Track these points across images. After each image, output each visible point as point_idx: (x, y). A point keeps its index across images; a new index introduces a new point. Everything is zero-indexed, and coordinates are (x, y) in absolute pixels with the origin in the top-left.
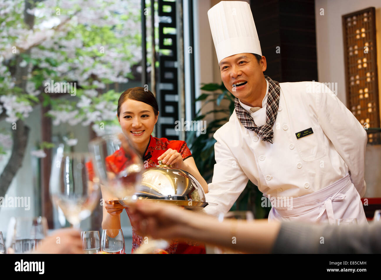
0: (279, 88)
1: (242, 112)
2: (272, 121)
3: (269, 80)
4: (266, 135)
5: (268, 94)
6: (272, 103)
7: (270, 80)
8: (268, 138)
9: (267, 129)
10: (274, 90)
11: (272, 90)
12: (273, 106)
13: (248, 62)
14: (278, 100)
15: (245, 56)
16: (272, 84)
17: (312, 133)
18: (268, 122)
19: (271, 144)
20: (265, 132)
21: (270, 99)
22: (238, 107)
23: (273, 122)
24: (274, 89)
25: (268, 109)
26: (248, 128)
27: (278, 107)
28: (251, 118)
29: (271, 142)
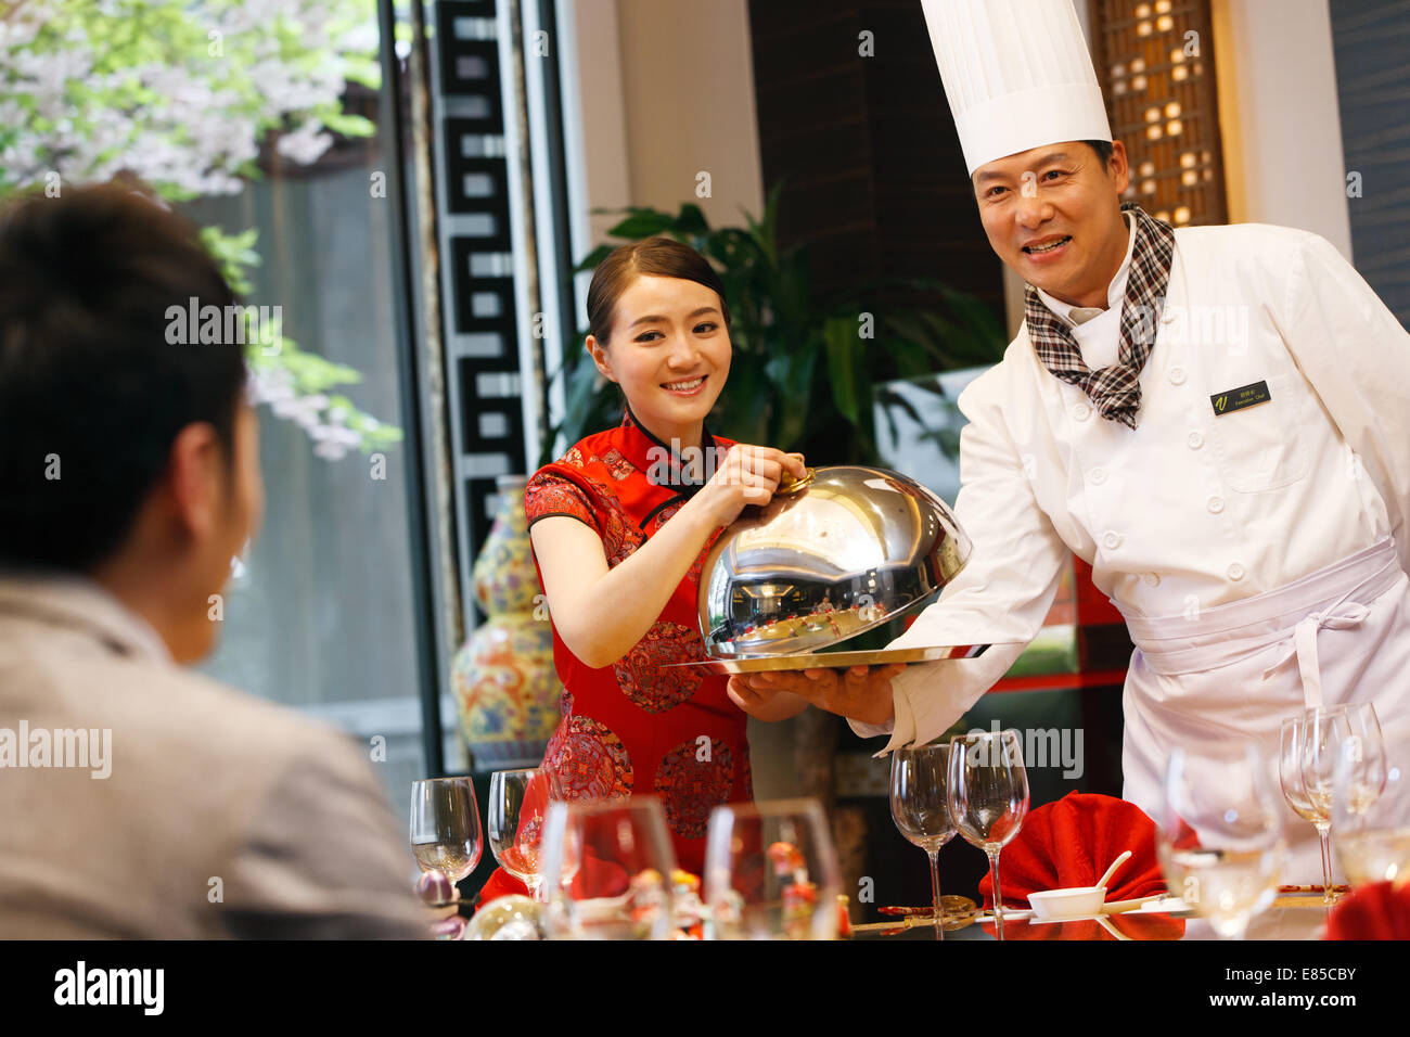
0: (1170, 244)
1: (1043, 319)
2: (1138, 355)
3: (1138, 216)
4: (1114, 399)
5: (1131, 265)
6: (1141, 294)
7: (1140, 216)
8: (1121, 409)
9: (1119, 379)
10: (1152, 252)
11: (1143, 251)
12: (1146, 303)
13: (1072, 174)
14: (1163, 287)
15: (1062, 154)
16: (1146, 231)
17: (1268, 398)
18: (1124, 356)
19: (1131, 430)
20: (1114, 388)
21: (1134, 282)
22: (1032, 303)
23: (1142, 357)
24: (1150, 248)
25: (1127, 313)
26: (1058, 376)
28: (1072, 343)
29: (1130, 426)
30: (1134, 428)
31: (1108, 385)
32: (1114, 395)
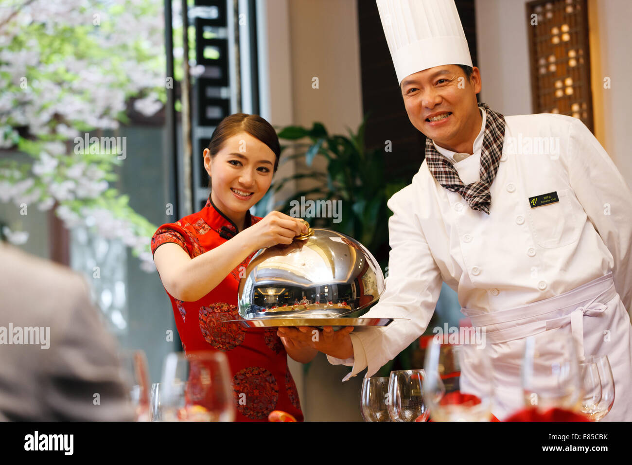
0: (504, 123)
1: (439, 159)
2: (490, 177)
3: (486, 109)
4: (478, 198)
5: (485, 132)
6: (491, 146)
7: (488, 109)
8: (482, 204)
9: (481, 188)
10: (495, 126)
11: (491, 125)
12: (493, 151)
13: (451, 81)
14: (502, 143)
15: (446, 71)
16: (492, 116)
17: (557, 200)
18: (483, 177)
19: (487, 214)
20: (478, 193)
21: (487, 140)
22: (432, 151)
23: (492, 178)
24: (494, 124)
25: (484, 155)
26: (447, 188)
27: (501, 153)
28: (454, 171)
29: (486, 212)
30: (489, 213)
31: (475, 191)
32: (478, 196)
